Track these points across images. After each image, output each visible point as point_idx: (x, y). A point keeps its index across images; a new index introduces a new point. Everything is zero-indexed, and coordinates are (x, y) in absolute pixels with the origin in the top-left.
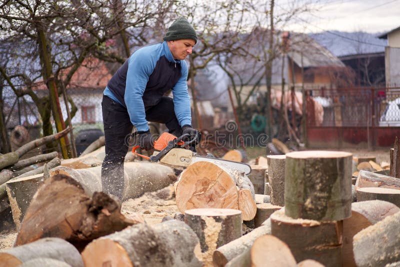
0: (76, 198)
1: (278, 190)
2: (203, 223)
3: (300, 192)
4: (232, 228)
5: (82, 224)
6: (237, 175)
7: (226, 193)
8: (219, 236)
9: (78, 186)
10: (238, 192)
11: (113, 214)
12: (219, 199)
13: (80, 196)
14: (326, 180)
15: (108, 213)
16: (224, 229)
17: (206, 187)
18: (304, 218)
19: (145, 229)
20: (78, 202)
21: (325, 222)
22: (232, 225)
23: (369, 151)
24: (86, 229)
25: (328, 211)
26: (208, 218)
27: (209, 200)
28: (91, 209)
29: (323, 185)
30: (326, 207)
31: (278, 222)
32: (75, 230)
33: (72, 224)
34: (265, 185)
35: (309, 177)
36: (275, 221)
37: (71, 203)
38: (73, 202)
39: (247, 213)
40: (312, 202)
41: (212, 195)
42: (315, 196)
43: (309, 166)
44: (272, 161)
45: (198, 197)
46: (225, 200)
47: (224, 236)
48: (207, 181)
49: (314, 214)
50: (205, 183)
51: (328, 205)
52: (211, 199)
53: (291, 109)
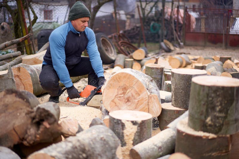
0: (23, 111)
1: (178, 96)
2: (123, 125)
3: (202, 111)
4: (145, 129)
5: (26, 133)
6: (148, 82)
7: (139, 97)
8: (135, 136)
9: (25, 100)
10: (149, 96)
11: (52, 126)
12: (134, 100)
13: (26, 109)
14: (224, 103)
15: (48, 126)
16: (139, 130)
17: (125, 91)
18: (204, 131)
19: (77, 144)
20: (24, 114)
21: (220, 136)
22: (145, 128)
23: (223, 49)
24: (30, 138)
25: (224, 128)
26: (127, 122)
27: (127, 100)
28: (34, 121)
29: (221, 108)
30: (222, 125)
31: (183, 132)
32: (21, 137)
33: (19, 133)
34: (165, 83)
35: (211, 100)
36: (180, 132)
37: (18, 114)
38: (20, 113)
39: (154, 112)
40: (212, 120)
41: (129, 97)
42: (215, 116)
43: (212, 92)
44: (175, 75)
45: (119, 98)
46: (138, 101)
47: (139, 136)
48: (126, 87)
49: (213, 129)
50: (125, 89)
51: (224, 123)
52: (128, 100)
53: (176, 20)
